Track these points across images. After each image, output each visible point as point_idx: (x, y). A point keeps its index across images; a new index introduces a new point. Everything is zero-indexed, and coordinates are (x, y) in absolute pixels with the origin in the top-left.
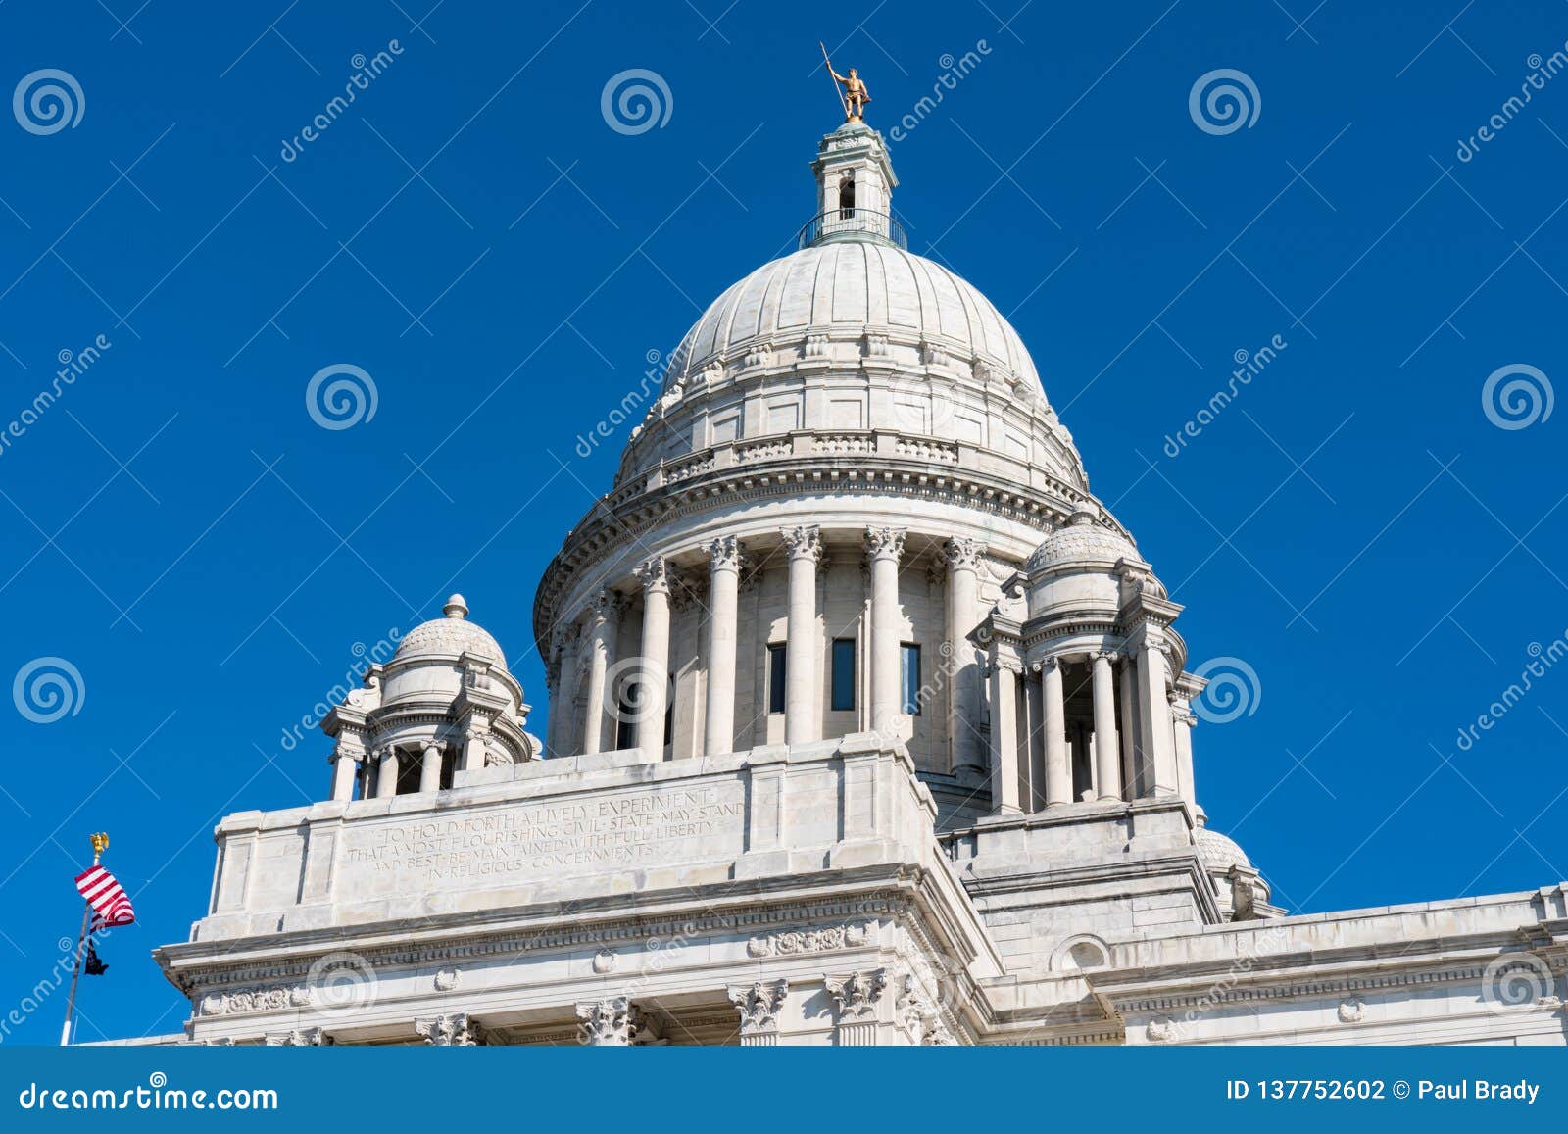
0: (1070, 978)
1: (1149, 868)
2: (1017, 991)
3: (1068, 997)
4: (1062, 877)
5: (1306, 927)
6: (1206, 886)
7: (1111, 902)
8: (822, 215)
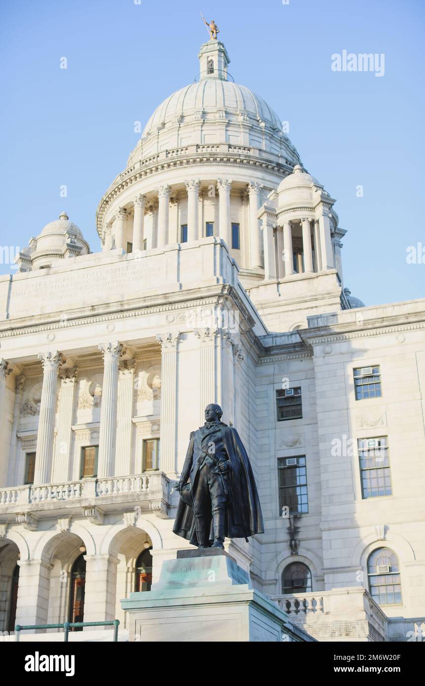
0: (293, 334)
1: (324, 296)
2: (273, 340)
3: (292, 341)
4: (291, 301)
5: (382, 309)
6: (346, 303)
7: (310, 309)
8: (200, 74)
